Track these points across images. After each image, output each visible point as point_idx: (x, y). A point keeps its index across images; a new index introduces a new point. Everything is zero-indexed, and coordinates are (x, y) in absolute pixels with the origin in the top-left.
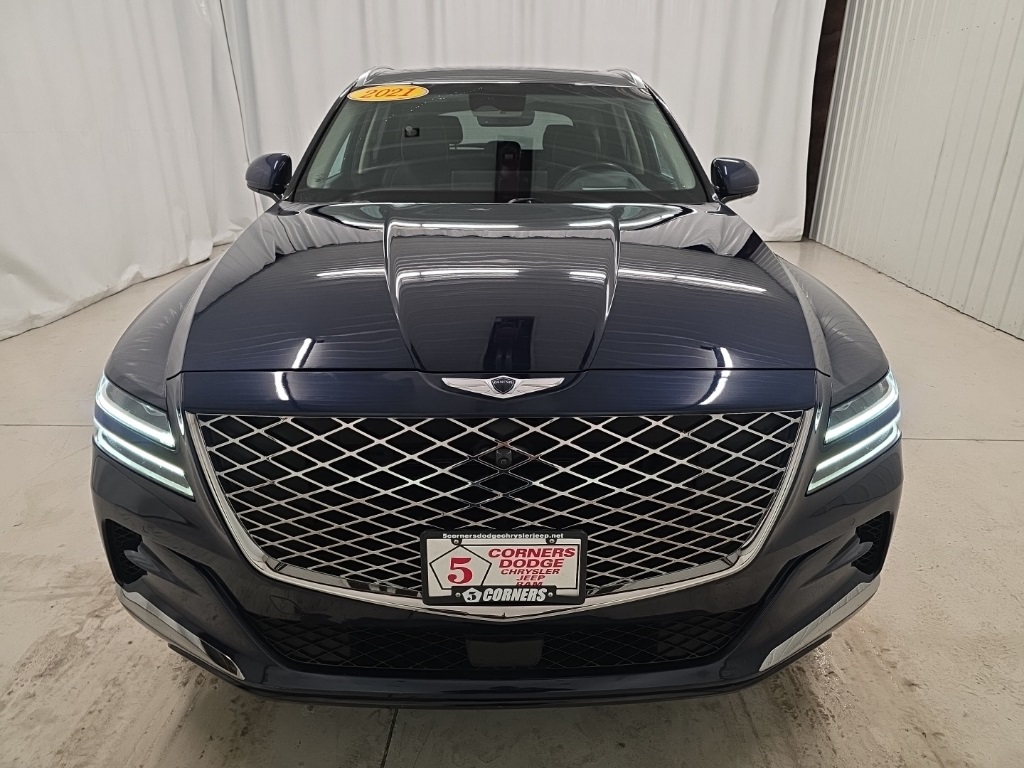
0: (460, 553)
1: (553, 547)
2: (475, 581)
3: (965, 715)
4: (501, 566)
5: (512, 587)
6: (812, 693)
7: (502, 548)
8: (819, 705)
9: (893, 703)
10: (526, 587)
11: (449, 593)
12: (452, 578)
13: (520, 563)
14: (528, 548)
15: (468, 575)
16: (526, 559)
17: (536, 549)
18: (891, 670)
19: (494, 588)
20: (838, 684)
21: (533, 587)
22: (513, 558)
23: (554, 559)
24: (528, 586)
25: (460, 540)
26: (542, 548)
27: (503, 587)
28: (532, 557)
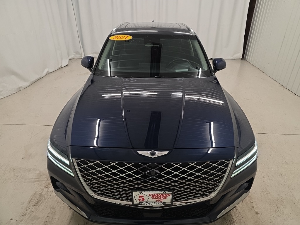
0: (141, 195)
1: (165, 194)
2: (145, 200)
3: (270, 223)
4: (152, 197)
5: (154, 202)
6: (231, 215)
7: (152, 194)
8: (233, 219)
9: (252, 218)
10: (158, 202)
11: (139, 203)
12: (139, 200)
13: (156, 197)
14: (159, 194)
15: (143, 199)
16: (158, 196)
17: (161, 194)
18: (252, 208)
19: (150, 202)
20: (238, 212)
21: (160, 202)
22: (155, 196)
23: (165, 196)
24: (159, 202)
25: (142, 192)
26: (162, 194)
27: (152, 202)
28: (160, 196)
